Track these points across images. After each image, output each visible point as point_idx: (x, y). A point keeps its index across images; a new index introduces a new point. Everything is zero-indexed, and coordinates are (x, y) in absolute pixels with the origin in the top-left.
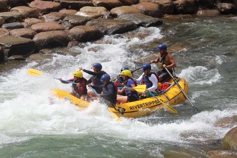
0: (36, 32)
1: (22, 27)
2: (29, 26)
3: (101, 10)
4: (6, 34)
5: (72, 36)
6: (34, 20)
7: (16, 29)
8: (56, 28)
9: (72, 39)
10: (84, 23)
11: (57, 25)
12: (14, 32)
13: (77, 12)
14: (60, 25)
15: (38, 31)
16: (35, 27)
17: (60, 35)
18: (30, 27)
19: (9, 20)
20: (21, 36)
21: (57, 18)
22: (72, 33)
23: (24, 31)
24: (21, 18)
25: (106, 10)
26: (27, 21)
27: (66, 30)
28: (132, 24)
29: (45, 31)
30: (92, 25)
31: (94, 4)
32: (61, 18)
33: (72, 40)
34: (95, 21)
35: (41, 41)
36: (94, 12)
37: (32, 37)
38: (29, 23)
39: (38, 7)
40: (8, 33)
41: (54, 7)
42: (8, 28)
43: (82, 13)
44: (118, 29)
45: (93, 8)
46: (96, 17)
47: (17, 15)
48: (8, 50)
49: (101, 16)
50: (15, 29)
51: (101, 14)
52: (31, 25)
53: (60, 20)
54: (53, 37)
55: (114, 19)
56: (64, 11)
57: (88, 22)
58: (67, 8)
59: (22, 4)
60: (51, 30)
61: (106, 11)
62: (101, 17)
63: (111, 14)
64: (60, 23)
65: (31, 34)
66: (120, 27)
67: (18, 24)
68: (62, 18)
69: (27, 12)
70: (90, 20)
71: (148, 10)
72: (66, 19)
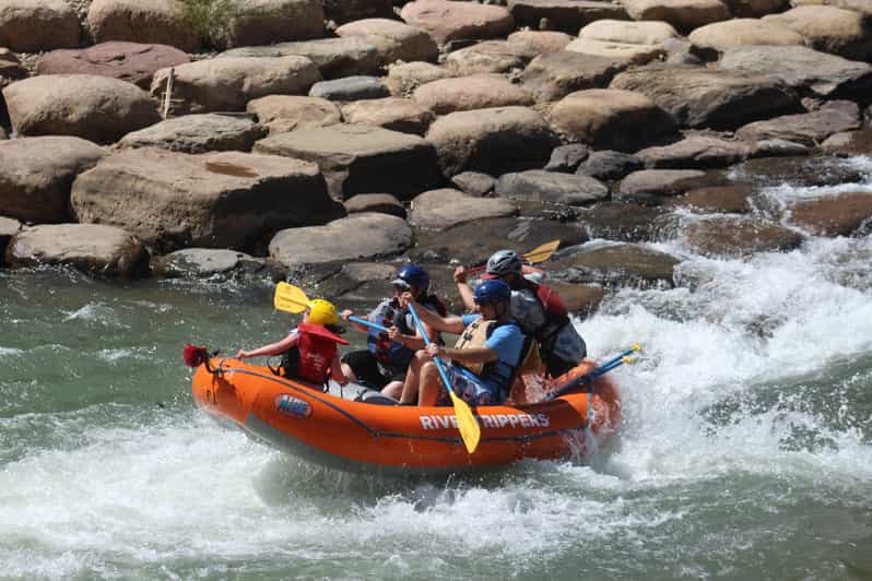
0: (433, 113)
1: (382, 93)
2: (407, 90)
3: (659, 32)
4: (328, 118)
5: (563, 128)
6: (422, 68)
7: (364, 101)
8: (504, 97)
9: (562, 137)
10: (603, 80)
11: (502, 87)
12: (357, 110)
13: (572, 39)
14: (516, 86)
15: (444, 109)
16: (425, 96)
17: (522, 121)
18: (411, 93)
19: (339, 67)
20: (387, 126)
21: (504, 63)
22: (564, 115)
23: (391, 109)
24: (374, 64)
25: (674, 31)
26: (399, 70)
27: (541, 104)
28: (776, 85)
29: (464, 109)
30: (633, 86)
31: (630, 12)
32: (519, 60)
33: (565, 140)
34: (641, 74)
35: (457, 143)
36: (634, 39)
37: (419, 126)
38: (407, 81)
39: (432, 22)
40: (339, 116)
41: (488, 23)
42: (332, 97)
43: (598, 41)
44: (727, 101)
45: (628, 27)
46: (643, 60)
47: (364, 52)
48: (342, 175)
49: (661, 56)
50: (357, 103)
51: (658, 47)
52: (413, 88)
53: (516, 70)
54: (500, 131)
55: (705, 67)
56: (523, 38)
57: (618, 77)
58: (535, 28)
59: (373, 11)
60: (488, 105)
61: (675, 36)
62: (658, 58)
63: (694, 49)
64: (516, 81)
65: (417, 120)
66: (733, 97)
67: (368, 82)
68: (524, 61)
69: (397, 41)
70: (623, 69)
71: (825, 34)
72: (534, 64)
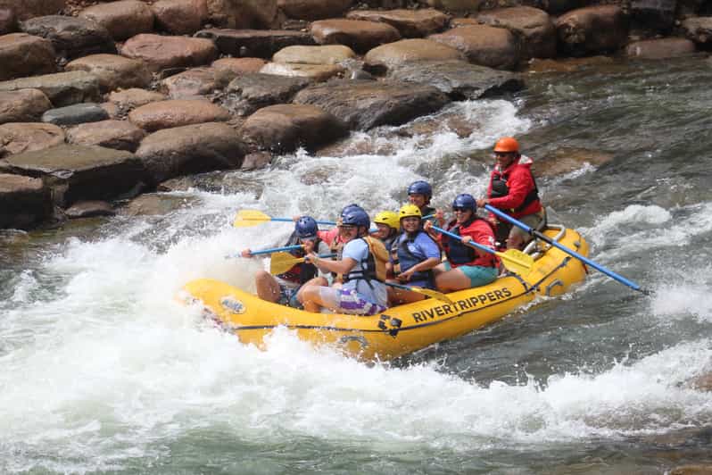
0: (144, 131)
1: (102, 117)
2: (124, 113)
3: (338, 55)
4: (56, 140)
5: (253, 138)
6: (138, 94)
7: (85, 124)
8: (203, 115)
9: (252, 145)
10: (287, 97)
11: (207, 108)
12: (80, 133)
13: (266, 63)
14: (216, 105)
15: (152, 127)
16: (140, 116)
17: (217, 134)
18: (126, 115)
19: (61, 98)
20: (104, 144)
21: (206, 86)
22: (253, 128)
23: (109, 130)
24: (99, 91)
25: (353, 53)
26: (119, 97)
27: (236, 121)
28: (433, 94)
29: (170, 126)
30: (312, 101)
31: (315, 38)
32: (219, 83)
33: (254, 148)
34: (321, 90)
35: (162, 155)
36: (318, 61)
37: (132, 145)
38: (124, 105)
39: (148, 54)
40: (63, 138)
41: (194, 54)
42: (59, 122)
43: (282, 66)
44: (390, 109)
45: (313, 52)
46: (324, 78)
47: (87, 82)
48: (60, 189)
49: (339, 74)
50: (81, 126)
51: (337, 66)
52: (129, 111)
53: (216, 92)
54: (198, 144)
55: (376, 80)
56: (225, 64)
57: (300, 94)
58: (237, 55)
59: (98, 47)
60: (190, 122)
61: (353, 57)
62: (337, 75)
63: (367, 67)
64: (216, 101)
65: (129, 138)
66: (396, 105)
67: (90, 107)
68: (222, 84)
69: (117, 72)
70: (304, 86)
71: (479, 48)
72: (232, 85)
